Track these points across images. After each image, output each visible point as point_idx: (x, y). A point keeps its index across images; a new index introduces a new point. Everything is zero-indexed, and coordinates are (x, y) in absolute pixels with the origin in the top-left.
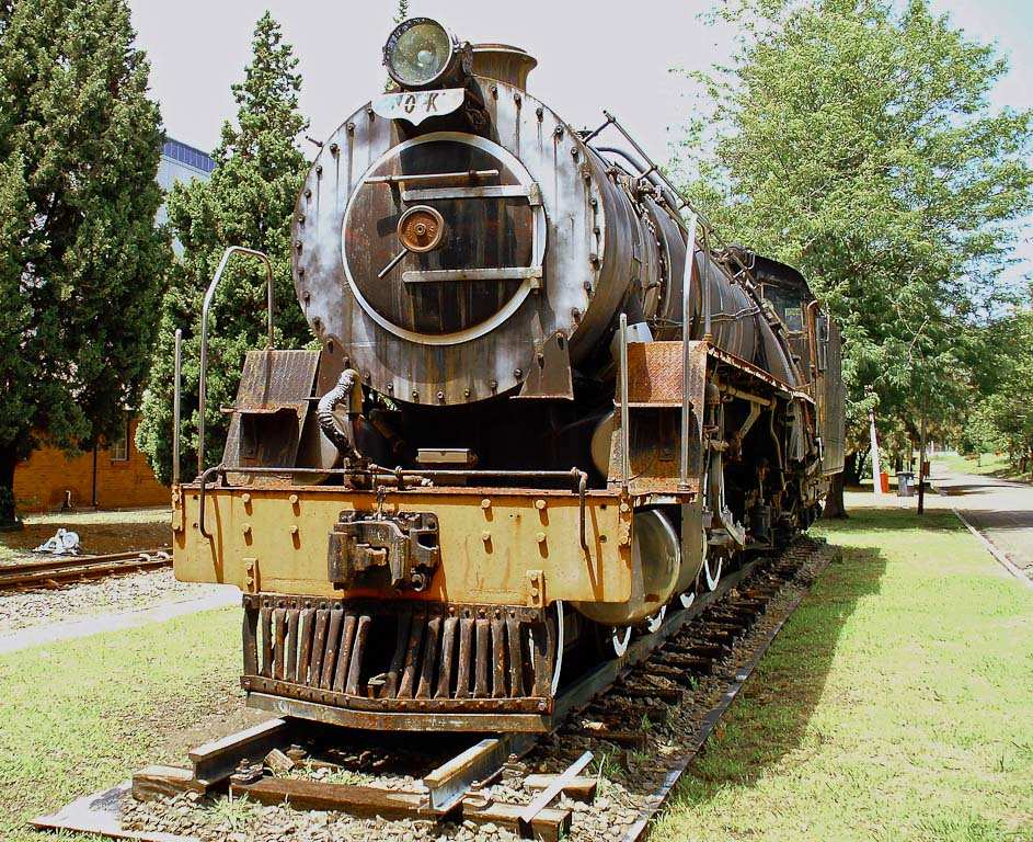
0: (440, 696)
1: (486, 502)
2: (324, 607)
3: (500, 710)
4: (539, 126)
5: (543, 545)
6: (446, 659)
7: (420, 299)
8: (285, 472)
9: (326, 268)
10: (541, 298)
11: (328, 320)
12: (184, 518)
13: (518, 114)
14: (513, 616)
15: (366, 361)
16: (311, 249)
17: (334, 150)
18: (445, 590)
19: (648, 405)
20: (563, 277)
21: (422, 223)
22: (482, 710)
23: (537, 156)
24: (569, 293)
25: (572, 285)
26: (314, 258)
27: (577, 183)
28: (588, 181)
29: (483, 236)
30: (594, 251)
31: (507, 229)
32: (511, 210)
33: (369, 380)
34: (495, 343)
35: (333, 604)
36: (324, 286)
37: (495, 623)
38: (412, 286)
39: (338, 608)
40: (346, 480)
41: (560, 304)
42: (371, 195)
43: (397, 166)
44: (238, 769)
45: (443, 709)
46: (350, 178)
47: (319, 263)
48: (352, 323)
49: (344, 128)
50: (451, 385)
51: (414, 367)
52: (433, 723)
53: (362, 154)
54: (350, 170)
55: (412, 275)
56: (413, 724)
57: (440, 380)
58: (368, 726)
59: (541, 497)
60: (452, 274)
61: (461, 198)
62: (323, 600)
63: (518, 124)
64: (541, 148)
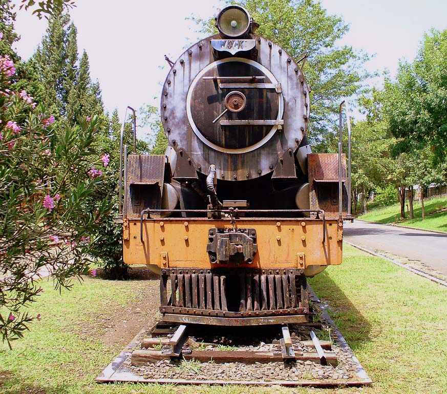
0: (264, 309)
1: (279, 224)
2: (202, 273)
3: (289, 314)
4: (280, 58)
5: (304, 242)
6: (265, 293)
7: (227, 133)
8: (156, 212)
9: (178, 117)
10: (281, 134)
11: (179, 141)
12: (129, 234)
13: (270, 52)
14: (292, 273)
15: (199, 161)
16: (171, 108)
17: (182, 63)
18: (259, 263)
19: (323, 181)
20: (291, 125)
21: (235, 99)
22: (281, 314)
23: (279, 71)
24: (294, 132)
25: (295, 129)
26: (172, 112)
27: (297, 84)
28: (302, 83)
29: (257, 105)
30: (305, 114)
31: (267, 103)
32: (269, 94)
33: (200, 169)
34: (260, 153)
35: (207, 271)
36: (177, 125)
37: (284, 276)
38: (224, 127)
39: (209, 273)
40: (209, 215)
41: (290, 137)
42: (203, 84)
43: (216, 73)
44: (183, 348)
45: (266, 315)
46: (190, 76)
47: (175, 115)
48: (191, 142)
49: (187, 53)
50: (240, 171)
51: (222, 164)
52: (262, 321)
53: (195, 65)
54: (190, 72)
55: (224, 122)
56: (254, 322)
57: (235, 169)
58: (235, 324)
59: (303, 221)
60: (244, 122)
61: (246, 88)
62: (201, 269)
63: (270, 56)
64: (281, 67)
